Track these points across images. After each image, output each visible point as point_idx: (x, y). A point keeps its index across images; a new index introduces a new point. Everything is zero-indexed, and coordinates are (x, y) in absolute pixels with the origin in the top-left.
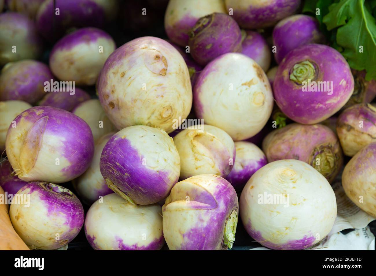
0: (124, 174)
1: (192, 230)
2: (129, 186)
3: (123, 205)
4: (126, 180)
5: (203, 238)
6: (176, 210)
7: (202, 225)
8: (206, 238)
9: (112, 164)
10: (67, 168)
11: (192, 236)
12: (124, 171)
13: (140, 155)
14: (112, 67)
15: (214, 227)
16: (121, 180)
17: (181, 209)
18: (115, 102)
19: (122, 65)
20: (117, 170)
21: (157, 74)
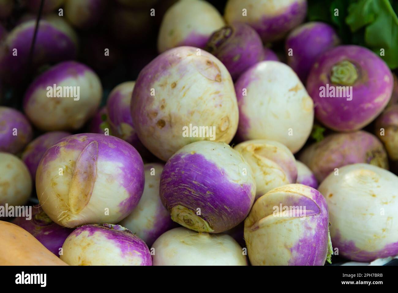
0: (205, 193)
1: (301, 241)
2: (212, 206)
3: (194, 238)
4: (209, 199)
5: (313, 248)
6: (277, 223)
7: (311, 234)
8: (317, 248)
9: (188, 184)
10: (125, 201)
11: (302, 248)
12: (205, 189)
13: (220, 169)
14: (157, 79)
15: (323, 234)
16: (202, 201)
17: (282, 221)
18: (165, 119)
19: (170, 75)
20: (196, 189)
21: (213, 80)
